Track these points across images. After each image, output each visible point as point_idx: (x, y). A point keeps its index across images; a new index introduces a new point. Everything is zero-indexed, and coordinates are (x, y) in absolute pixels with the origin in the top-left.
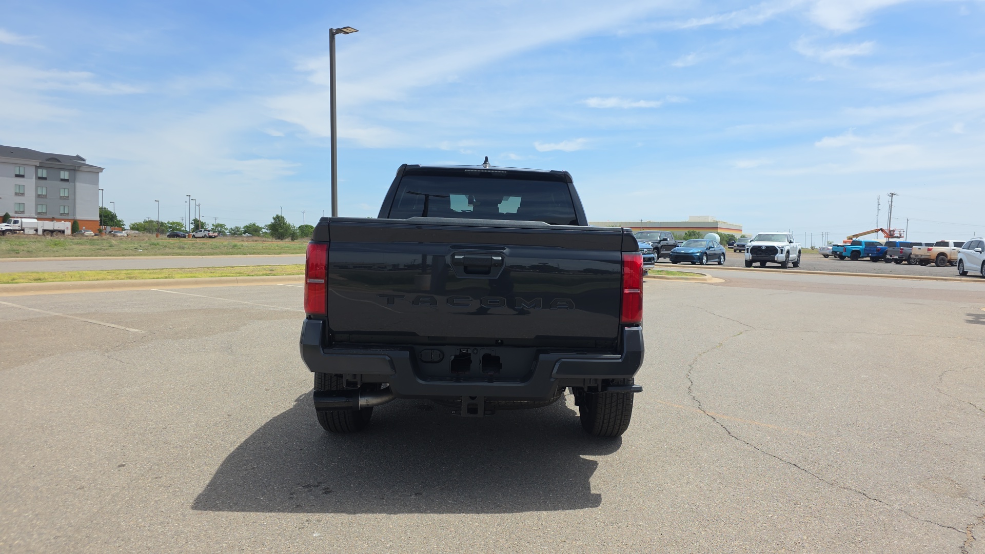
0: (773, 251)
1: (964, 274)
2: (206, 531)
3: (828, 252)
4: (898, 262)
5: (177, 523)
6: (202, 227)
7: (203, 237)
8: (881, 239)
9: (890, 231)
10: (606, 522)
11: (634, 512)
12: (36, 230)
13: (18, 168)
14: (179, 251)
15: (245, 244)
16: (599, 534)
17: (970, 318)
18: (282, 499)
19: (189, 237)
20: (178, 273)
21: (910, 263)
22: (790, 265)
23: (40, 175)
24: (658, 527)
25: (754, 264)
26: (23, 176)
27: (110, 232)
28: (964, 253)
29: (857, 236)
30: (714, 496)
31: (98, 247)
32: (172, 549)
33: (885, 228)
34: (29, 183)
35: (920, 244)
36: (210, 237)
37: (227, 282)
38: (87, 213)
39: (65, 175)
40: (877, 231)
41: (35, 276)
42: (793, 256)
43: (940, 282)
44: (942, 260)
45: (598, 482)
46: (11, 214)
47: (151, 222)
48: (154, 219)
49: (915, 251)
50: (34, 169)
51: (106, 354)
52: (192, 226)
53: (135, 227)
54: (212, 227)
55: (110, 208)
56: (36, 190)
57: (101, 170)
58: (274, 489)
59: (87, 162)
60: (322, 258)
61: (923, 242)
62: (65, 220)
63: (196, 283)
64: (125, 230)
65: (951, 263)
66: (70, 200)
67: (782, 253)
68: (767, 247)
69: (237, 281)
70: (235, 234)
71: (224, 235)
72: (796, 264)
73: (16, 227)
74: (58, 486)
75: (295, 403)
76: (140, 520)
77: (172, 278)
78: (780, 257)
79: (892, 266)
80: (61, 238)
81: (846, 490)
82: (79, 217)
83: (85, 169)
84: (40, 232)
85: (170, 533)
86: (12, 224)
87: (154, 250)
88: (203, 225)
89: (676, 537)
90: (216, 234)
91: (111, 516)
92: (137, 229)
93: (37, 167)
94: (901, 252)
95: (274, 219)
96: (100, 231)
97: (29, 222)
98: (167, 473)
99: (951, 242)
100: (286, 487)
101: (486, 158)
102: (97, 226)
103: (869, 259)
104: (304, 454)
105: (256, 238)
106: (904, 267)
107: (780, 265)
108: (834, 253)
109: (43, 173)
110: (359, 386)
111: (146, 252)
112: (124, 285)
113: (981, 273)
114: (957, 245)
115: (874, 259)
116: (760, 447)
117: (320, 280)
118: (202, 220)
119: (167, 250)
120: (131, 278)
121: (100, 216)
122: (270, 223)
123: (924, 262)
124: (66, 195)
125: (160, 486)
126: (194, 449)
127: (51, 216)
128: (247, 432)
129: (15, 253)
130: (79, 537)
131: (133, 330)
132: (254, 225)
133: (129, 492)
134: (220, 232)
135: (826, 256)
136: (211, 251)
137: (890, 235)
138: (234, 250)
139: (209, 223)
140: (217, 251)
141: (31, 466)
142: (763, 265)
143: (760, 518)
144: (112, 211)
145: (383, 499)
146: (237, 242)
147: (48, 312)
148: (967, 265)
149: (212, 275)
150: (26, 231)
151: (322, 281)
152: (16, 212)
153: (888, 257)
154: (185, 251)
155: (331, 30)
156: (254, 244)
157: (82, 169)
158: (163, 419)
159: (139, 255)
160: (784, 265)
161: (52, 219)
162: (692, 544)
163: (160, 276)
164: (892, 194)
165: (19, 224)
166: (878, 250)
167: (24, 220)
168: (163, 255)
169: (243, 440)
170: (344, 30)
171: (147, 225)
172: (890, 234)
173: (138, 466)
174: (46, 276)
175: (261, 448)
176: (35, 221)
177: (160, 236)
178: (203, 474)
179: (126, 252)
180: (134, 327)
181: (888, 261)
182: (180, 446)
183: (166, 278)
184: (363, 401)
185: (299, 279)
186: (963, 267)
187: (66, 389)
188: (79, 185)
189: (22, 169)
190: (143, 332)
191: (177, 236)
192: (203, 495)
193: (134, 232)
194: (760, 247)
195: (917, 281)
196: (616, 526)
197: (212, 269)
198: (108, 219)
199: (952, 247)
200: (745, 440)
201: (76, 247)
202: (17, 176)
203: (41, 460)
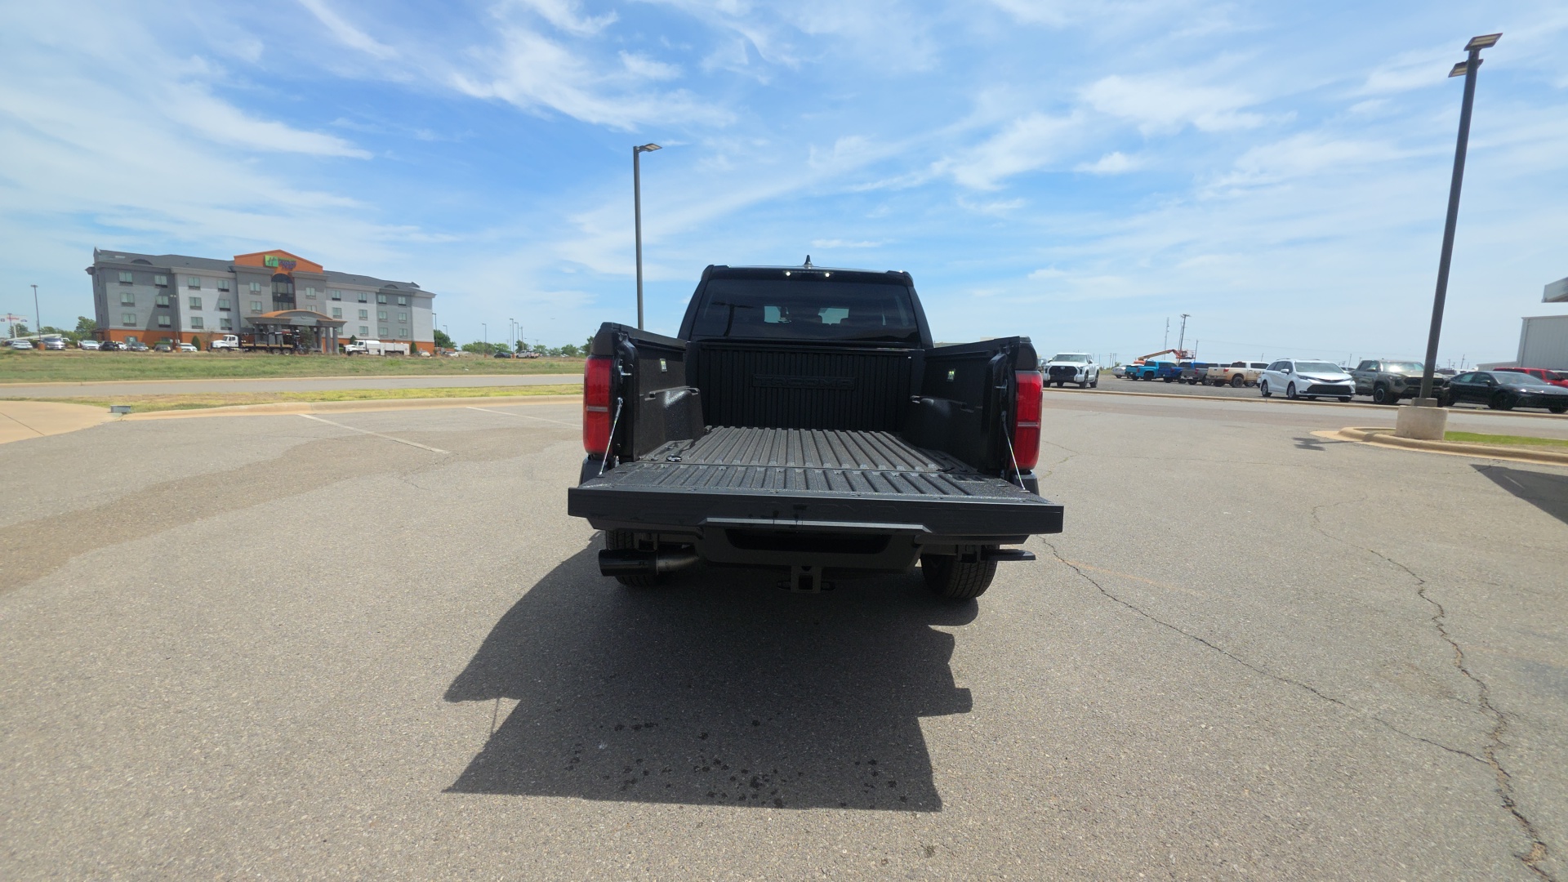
0: (1072, 371)
1: (1267, 395)
2: (462, 734)
3: (1120, 373)
4: (1192, 382)
5: (428, 720)
6: (525, 349)
7: (526, 358)
8: (1172, 359)
9: (1183, 352)
10: (986, 734)
11: (1019, 718)
12: (379, 351)
13: (360, 295)
14: (501, 370)
15: (562, 363)
16: (981, 756)
17: (1298, 442)
18: (564, 682)
19: (513, 357)
20: (495, 392)
21: (1204, 384)
22: (1088, 385)
23: (380, 301)
24: (1058, 745)
25: (1052, 384)
26: (365, 302)
27: (444, 353)
28: (1268, 374)
29: (1148, 357)
30: (1117, 690)
31: (429, 366)
32: (413, 765)
33: (1177, 349)
34: (371, 308)
35: (1216, 365)
36: (532, 357)
37: (539, 400)
38: (424, 336)
39: (402, 300)
40: (1169, 352)
41: (363, 393)
42: (1091, 376)
43: (1245, 403)
44: (1238, 381)
45: (960, 665)
46: (357, 337)
47: (480, 343)
48: (483, 341)
49: (1211, 371)
50: (375, 295)
51: (404, 478)
52: (516, 348)
53: (466, 348)
54: (534, 348)
55: (444, 332)
56: (378, 315)
57: (434, 295)
58: (556, 666)
59: (421, 289)
60: (605, 378)
61: (1219, 363)
62: (404, 342)
63: (510, 401)
64: (457, 351)
65: (1247, 384)
66: (407, 323)
67: (1081, 373)
68: (1066, 367)
69: (548, 400)
70: (554, 354)
71: (544, 355)
72: (1093, 385)
73: (361, 348)
74: (299, 656)
75: (589, 542)
76: (384, 713)
77: (488, 396)
78: (1080, 377)
79: (1187, 387)
80: (399, 358)
81: (1286, 683)
82: (416, 339)
83: (419, 295)
84: (383, 353)
85: (416, 737)
86: (358, 345)
87: (479, 368)
88: (525, 346)
89: (1088, 764)
90: (537, 355)
91: (349, 705)
92: (468, 350)
93: (377, 294)
94: (1196, 373)
95: (588, 340)
96: (435, 352)
97: (373, 344)
98: (432, 639)
99: (1248, 363)
100: (570, 663)
101: (808, 257)
102: (433, 347)
103: (1162, 379)
104: (596, 613)
105: (572, 358)
106: (1199, 387)
107: (1078, 385)
108: (1128, 374)
109: (383, 298)
110: (655, 548)
111: (472, 371)
112: (442, 403)
113: (1287, 394)
114: (1253, 366)
115: (1168, 380)
116: (1148, 613)
117: (601, 408)
118: (525, 342)
119: (491, 370)
120: (449, 396)
121: (435, 338)
122: (584, 345)
123: (1219, 382)
124: (404, 319)
125: (420, 658)
126: (471, 603)
127: (392, 339)
128: (534, 579)
129: (354, 371)
130: (300, 742)
131: (438, 450)
132: (572, 346)
133: (381, 666)
134: (541, 353)
135: (1119, 376)
136: (530, 370)
137: (1183, 357)
138: (551, 369)
139: (531, 344)
140: (536, 370)
141: (278, 624)
142: (1060, 386)
143: (1192, 730)
144: (445, 333)
145: (690, 687)
146: (555, 362)
147: (361, 430)
148: (1271, 386)
149: (527, 393)
150: (370, 353)
151: (604, 409)
152: (361, 335)
153: (1182, 377)
154: (506, 370)
155: (635, 148)
156: (569, 363)
157: (416, 295)
158: (444, 560)
159: (464, 374)
160: (1082, 385)
161: (393, 341)
162: (1113, 778)
163: (477, 394)
164: (1185, 316)
165: (364, 346)
166: (1172, 371)
167: (368, 342)
168: (487, 373)
169: (527, 590)
170: (648, 147)
171: (477, 347)
172: (1182, 354)
173: (401, 627)
174: (373, 393)
175: (547, 603)
176: (378, 342)
177: (488, 357)
178: (474, 641)
179: (454, 371)
180: (440, 448)
181: (1182, 382)
182: (455, 598)
183: (482, 396)
184: (661, 563)
185: (578, 399)
186: (1267, 388)
187: (350, 520)
188: (415, 309)
189: (364, 295)
190: (447, 453)
191: (503, 356)
192: (468, 674)
193: (466, 352)
194: (1059, 367)
195: (1222, 402)
196: (1000, 742)
197: (527, 387)
198: (441, 341)
199: (1249, 368)
200: (1126, 602)
201: (410, 366)
202: (360, 301)
203: (292, 615)
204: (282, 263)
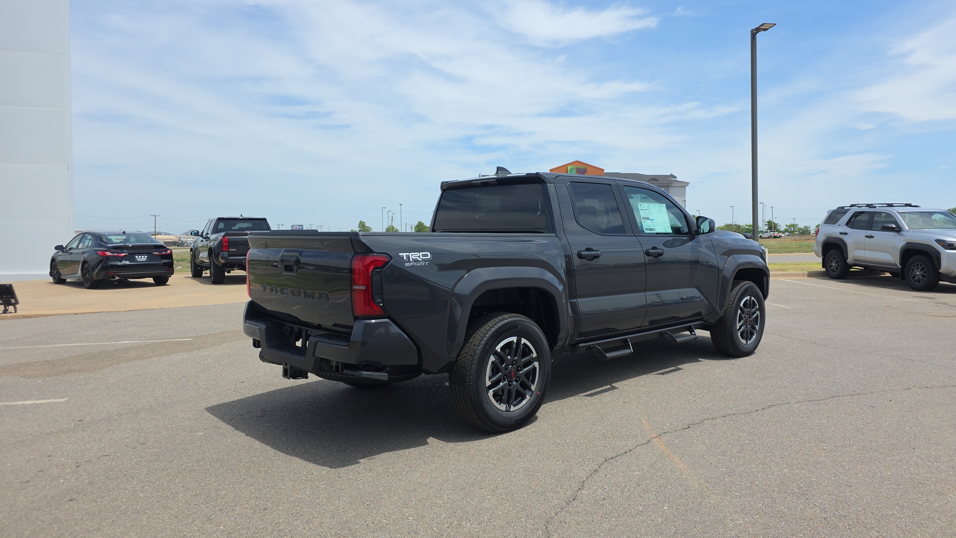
6: (775, 228)
7: (769, 238)
36: (775, 237)
52: (767, 228)
54: (786, 228)
57: (687, 184)
59: (678, 179)
71: (792, 234)
83: (676, 185)
88: (776, 225)
118: (775, 221)
157: (673, 185)
204: (579, 171)
